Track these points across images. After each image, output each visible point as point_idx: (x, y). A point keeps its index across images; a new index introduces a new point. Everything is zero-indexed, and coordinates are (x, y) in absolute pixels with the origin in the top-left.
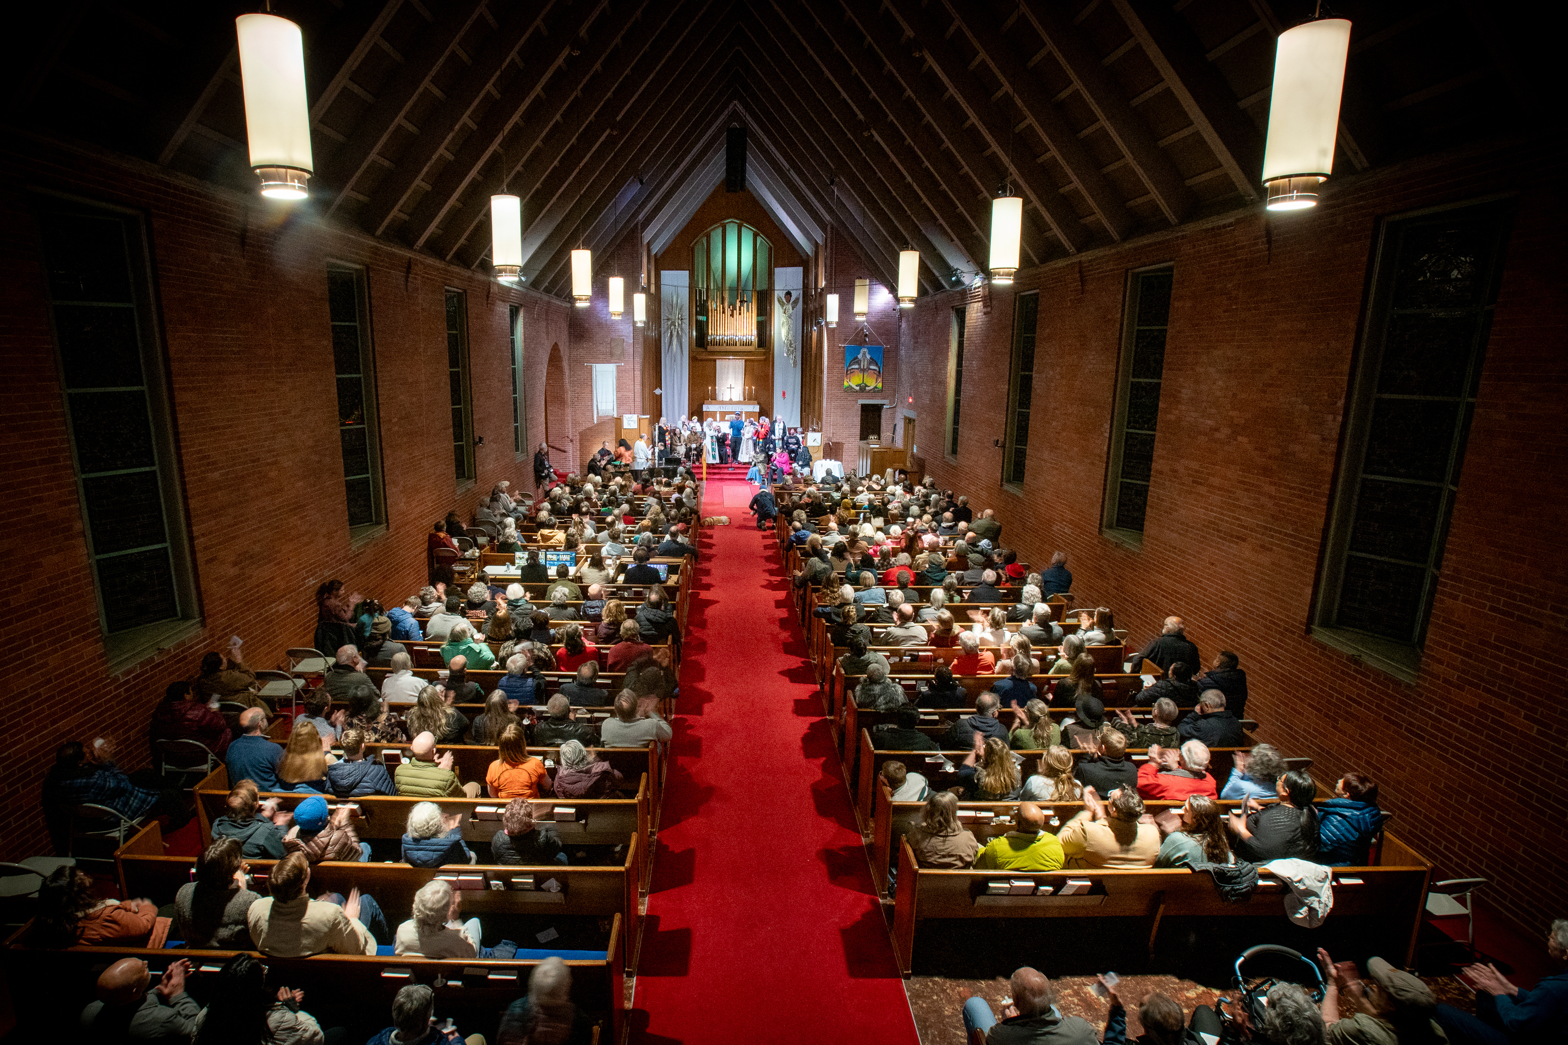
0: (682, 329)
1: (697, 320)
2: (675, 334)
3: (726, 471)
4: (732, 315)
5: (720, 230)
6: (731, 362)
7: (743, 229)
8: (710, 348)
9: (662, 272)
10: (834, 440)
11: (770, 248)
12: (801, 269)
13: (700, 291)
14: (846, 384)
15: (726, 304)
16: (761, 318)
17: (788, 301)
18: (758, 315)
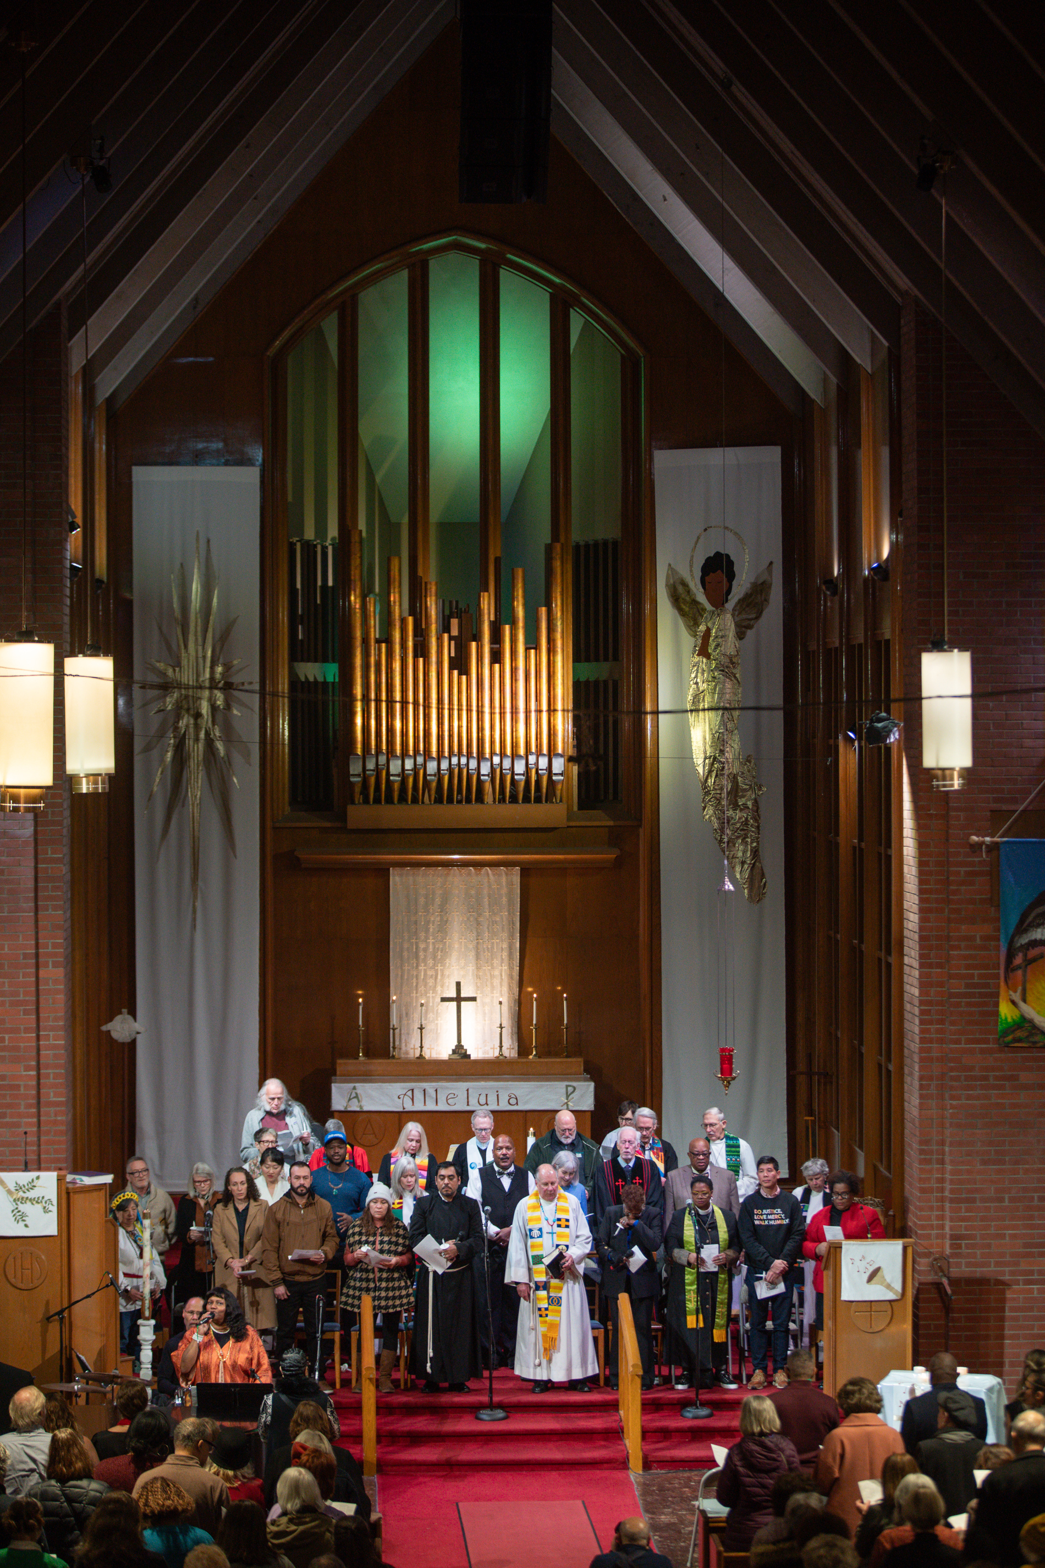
0: (229, 735)
1: (295, 684)
2: (197, 750)
3: (465, 1425)
4: (460, 664)
5: (399, 284)
6: (458, 881)
7: (507, 279)
8: (359, 815)
9: (140, 474)
10: (961, 1269)
11: (630, 367)
12: (772, 456)
13: (309, 548)
14: (1006, 1011)
15: (432, 606)
16: (592, 671)
17: (719, 601)
18: (577, 658)
